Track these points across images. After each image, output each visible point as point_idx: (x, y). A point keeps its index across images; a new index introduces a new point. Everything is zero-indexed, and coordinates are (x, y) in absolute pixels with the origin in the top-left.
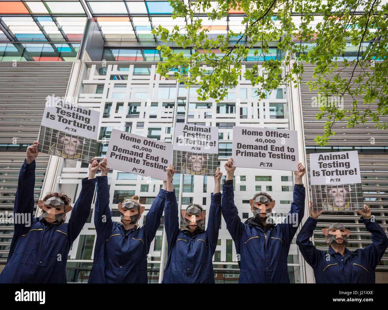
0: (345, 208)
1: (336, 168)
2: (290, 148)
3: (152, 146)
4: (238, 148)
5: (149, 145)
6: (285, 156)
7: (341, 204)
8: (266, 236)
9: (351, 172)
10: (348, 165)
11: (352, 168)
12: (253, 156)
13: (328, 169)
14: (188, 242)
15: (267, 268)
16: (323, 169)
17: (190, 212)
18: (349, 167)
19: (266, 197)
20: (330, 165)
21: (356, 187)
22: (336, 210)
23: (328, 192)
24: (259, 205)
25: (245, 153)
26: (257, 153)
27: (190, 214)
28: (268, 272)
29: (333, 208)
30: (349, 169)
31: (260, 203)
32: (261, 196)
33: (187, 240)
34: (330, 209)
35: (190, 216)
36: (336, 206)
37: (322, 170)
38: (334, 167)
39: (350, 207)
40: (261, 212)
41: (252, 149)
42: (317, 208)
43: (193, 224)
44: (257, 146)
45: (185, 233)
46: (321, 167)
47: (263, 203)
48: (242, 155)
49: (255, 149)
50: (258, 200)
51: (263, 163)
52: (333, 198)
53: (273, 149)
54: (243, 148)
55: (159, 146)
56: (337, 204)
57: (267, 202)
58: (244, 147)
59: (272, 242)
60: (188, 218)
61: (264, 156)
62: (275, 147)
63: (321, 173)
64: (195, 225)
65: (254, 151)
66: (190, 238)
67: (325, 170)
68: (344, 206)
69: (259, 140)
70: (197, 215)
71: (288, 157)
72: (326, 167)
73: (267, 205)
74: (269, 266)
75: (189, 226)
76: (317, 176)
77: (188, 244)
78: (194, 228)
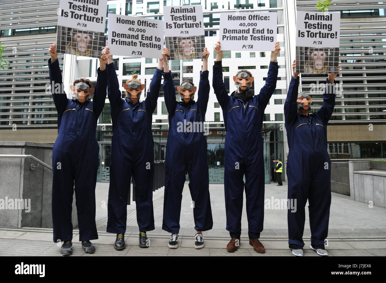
0: (323, 71)
1: (320, 30)
2: (270, 30)
3: (145, 26)
4: (224, 33)
5: (143, 25)
6: (264, 37)
7: (320, 67)
8: (244, 106)
9: (332, 36)
10: (330, 27)
11: (333, 31)
12: (236, 40)
13: (312, 30)
14: (184, 111)
15: (244, 130)
16: (308, 29)
17: (184, 88)
18: (331, 30)
19: (246, 73)
20: (314, 26)
21: (334, 52)
22: (315, 73)
23: (310, 55)
24: (241, 80)
25: (230, 37)
26: (240, 37)
27: (184, 90)
28: (245, 133)
29: (313, 71)
30: (331, 32)
31: (242, 79)
32: (242, 73)
33: (183, 110)
34: (311, 71)
35: (184, 91)
36: (316, 69)
37: (307, 31)
38: (318, 28)
39: (327, 70)
40: (242, 85)
41: (236, 33)
42: (300, 70)
43: (187, 98)
44: (240, 30)
45: (181, 104)
46: (306, 28)
47: (244, 78)
48: (227, 39)
49: (238, 33)
50: (239, 76)
51: (245, 46)
52: (314, 61)
53: (254, 32)
54: (229, 33)
55: (151, 24)
56: (317, 67)
57: (247, 77)
58: (229, 31)
59: (250, 110)
60: (183, 93)
61: (246, 39)
62: (256, 30)
63: (306, 34)
64: (188, 99)
65: (238, 35)
66: (185, 108)
67: (310, 31)
68: (322, 69)
69: (242, 24)
70: (190, 90)
71: (267, 38)
72: (311, 28)
73: (247, 80)
74: (246, 128)
75: (184, 99)
76: (302, 36)
77: (184, 114)
78: (188, 101)
